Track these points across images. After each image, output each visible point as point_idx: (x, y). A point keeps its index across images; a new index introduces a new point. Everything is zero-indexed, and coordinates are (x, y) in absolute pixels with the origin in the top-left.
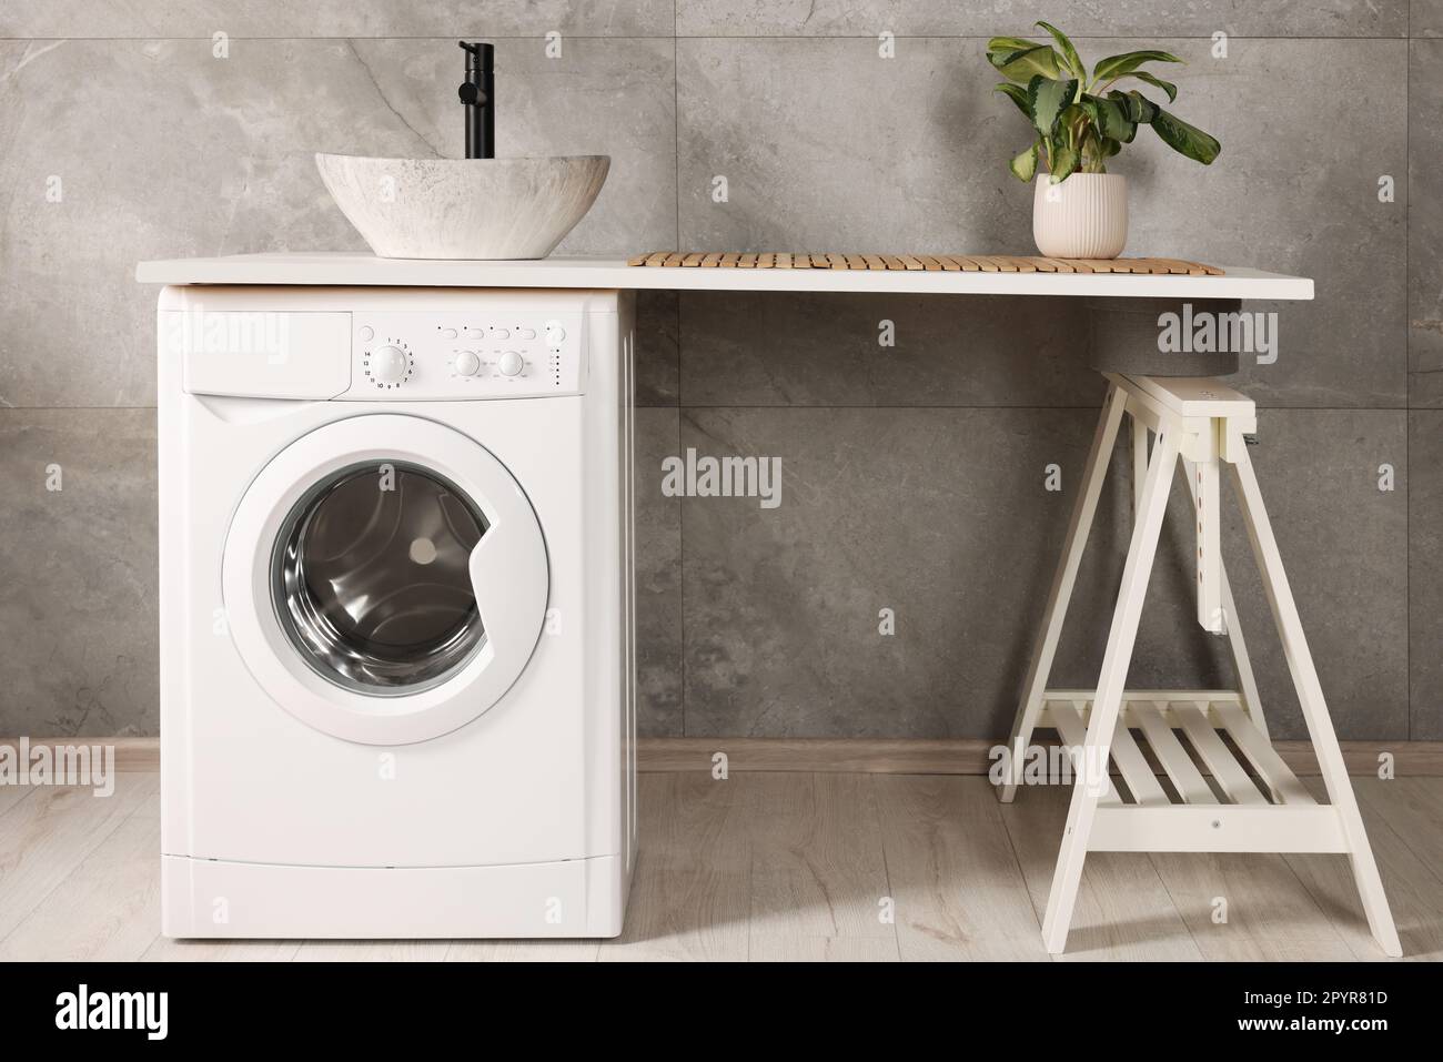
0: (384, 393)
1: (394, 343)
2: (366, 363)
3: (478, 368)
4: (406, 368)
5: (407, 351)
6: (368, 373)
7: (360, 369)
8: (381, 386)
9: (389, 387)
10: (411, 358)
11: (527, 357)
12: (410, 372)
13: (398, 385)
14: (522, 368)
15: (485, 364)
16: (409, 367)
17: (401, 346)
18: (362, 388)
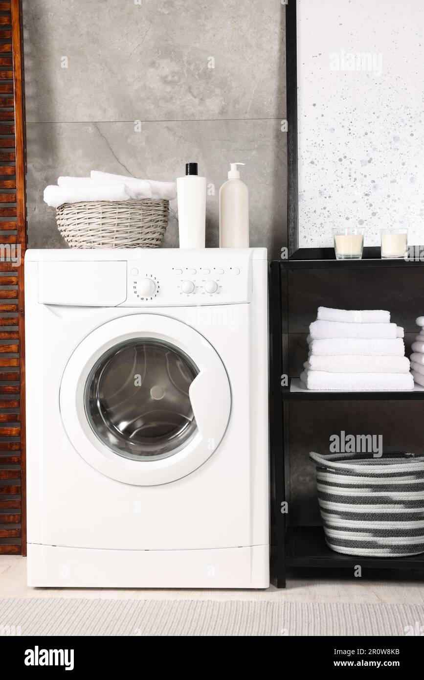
0: (144, 302)
1: (149, 276)
2: (135, 287)
3: (193, 289)
4: (156, 290)
5: (156, 281)
6: (136, 292)
7: (131, 290)
8: (142, 299)
9: (147, 299)
10: (158, 285)
11: (219, 283)
12: (158, 292)
13: (151, 299)
14: (217, 289)
15: (197, 287)
16: (157, 289)
17: (153, 278)
18: (133, 300)
